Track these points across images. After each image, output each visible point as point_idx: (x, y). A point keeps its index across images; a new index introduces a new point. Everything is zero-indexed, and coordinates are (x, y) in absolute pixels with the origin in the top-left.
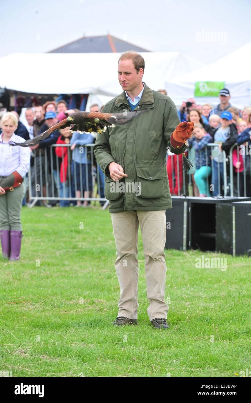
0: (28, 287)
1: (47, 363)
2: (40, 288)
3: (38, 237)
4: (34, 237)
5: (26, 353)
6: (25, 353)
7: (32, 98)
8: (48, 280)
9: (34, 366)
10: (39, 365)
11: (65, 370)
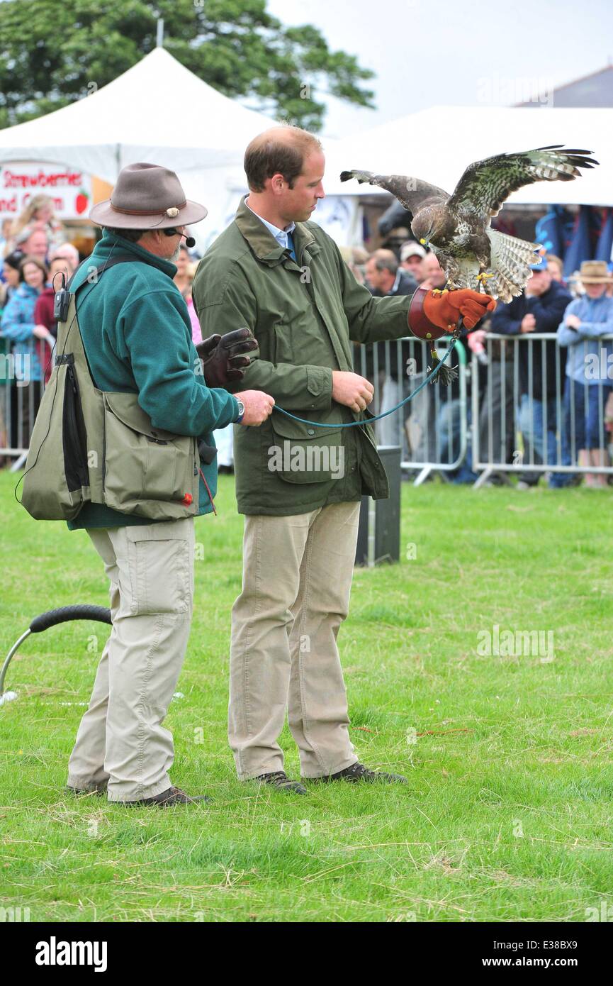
0: (465, 693)
1: (507, 891)
2: (495, 696)
3: (493, 563)
4: (483, 565)
5: (455, 867)
6: (453, 865)
8: (516, 675)
10: (487, 897)
11: (551, 910)
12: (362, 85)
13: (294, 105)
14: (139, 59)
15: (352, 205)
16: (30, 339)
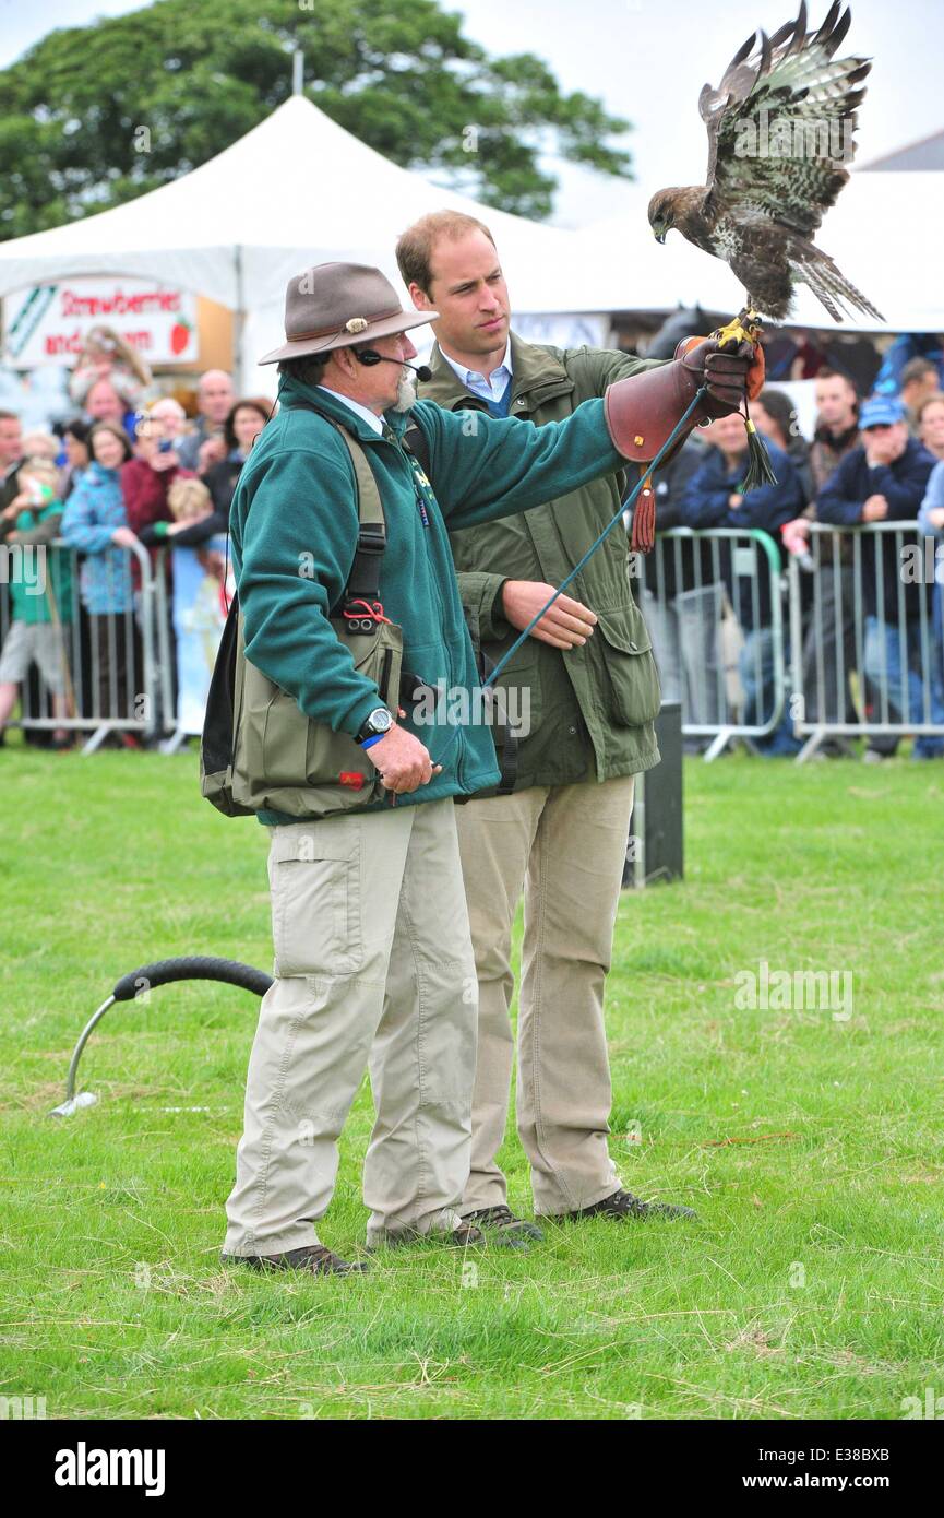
0: (786, 1079)
1: (854, 1382)
2: (832, 1082)
3: (827, 877)
4: (812, 880)
5: (774, 1346)
6: (771, 1344)
7: (800, 341)
8: (864, 1050)
9: (806, 1395)
10: (824, 1392)
12: (612, 143)
13: (511, 177)
16: (108, 549)
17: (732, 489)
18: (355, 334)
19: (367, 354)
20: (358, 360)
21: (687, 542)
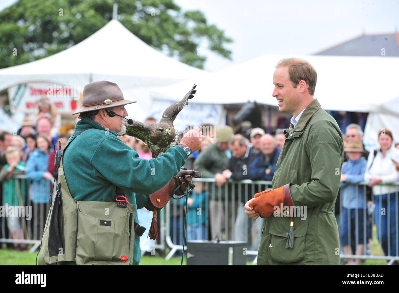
12: (226, 46)
13: (189, 55)
14: (104, 25)
15: (220, 110)
16: (41, 181)
17: (266, 167)
18: (108, 105)
19: (111, 112)
20: (108, 114)
21: (250, 186)
